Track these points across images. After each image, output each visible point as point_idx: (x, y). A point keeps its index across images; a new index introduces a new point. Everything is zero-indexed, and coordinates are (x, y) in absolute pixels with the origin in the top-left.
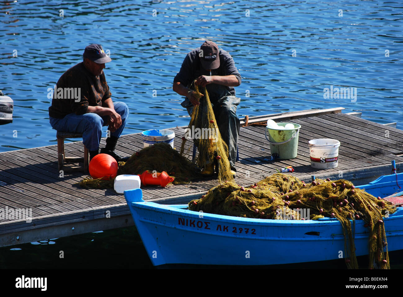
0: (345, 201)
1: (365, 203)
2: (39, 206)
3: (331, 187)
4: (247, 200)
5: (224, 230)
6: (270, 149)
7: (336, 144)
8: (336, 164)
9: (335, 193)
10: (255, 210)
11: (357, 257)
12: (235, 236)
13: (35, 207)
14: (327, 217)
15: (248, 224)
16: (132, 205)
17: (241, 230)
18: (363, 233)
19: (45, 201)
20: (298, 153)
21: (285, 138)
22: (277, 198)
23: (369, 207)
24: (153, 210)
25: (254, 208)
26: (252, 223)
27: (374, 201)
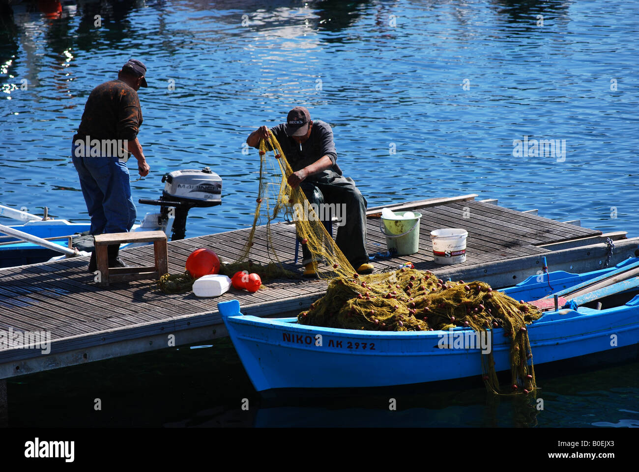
0: (480, 306)
1: (505, 308)
2: (109, 317)
3: (463, 290)
4: (365, 309)
5: (337, 346)
6: (386, 243)
7: (462, 235)
8: (464, 258)
9: (468, 298)
10: (374, 321)
11: (497, 373)
12: (350, 353)
13: (105, 319)
14: (460, 326)
15: (365, 338)
16: (228, 320)
17: (357, 345)
18: (503, 344)
19: (118, 312)
20: (420, 247)
21: (403, 230)
22: (401, 306)
23: (509, 313)
24: (253, 325)
25: (374, 319)
26: (370, 336)
27: (515, 305)
